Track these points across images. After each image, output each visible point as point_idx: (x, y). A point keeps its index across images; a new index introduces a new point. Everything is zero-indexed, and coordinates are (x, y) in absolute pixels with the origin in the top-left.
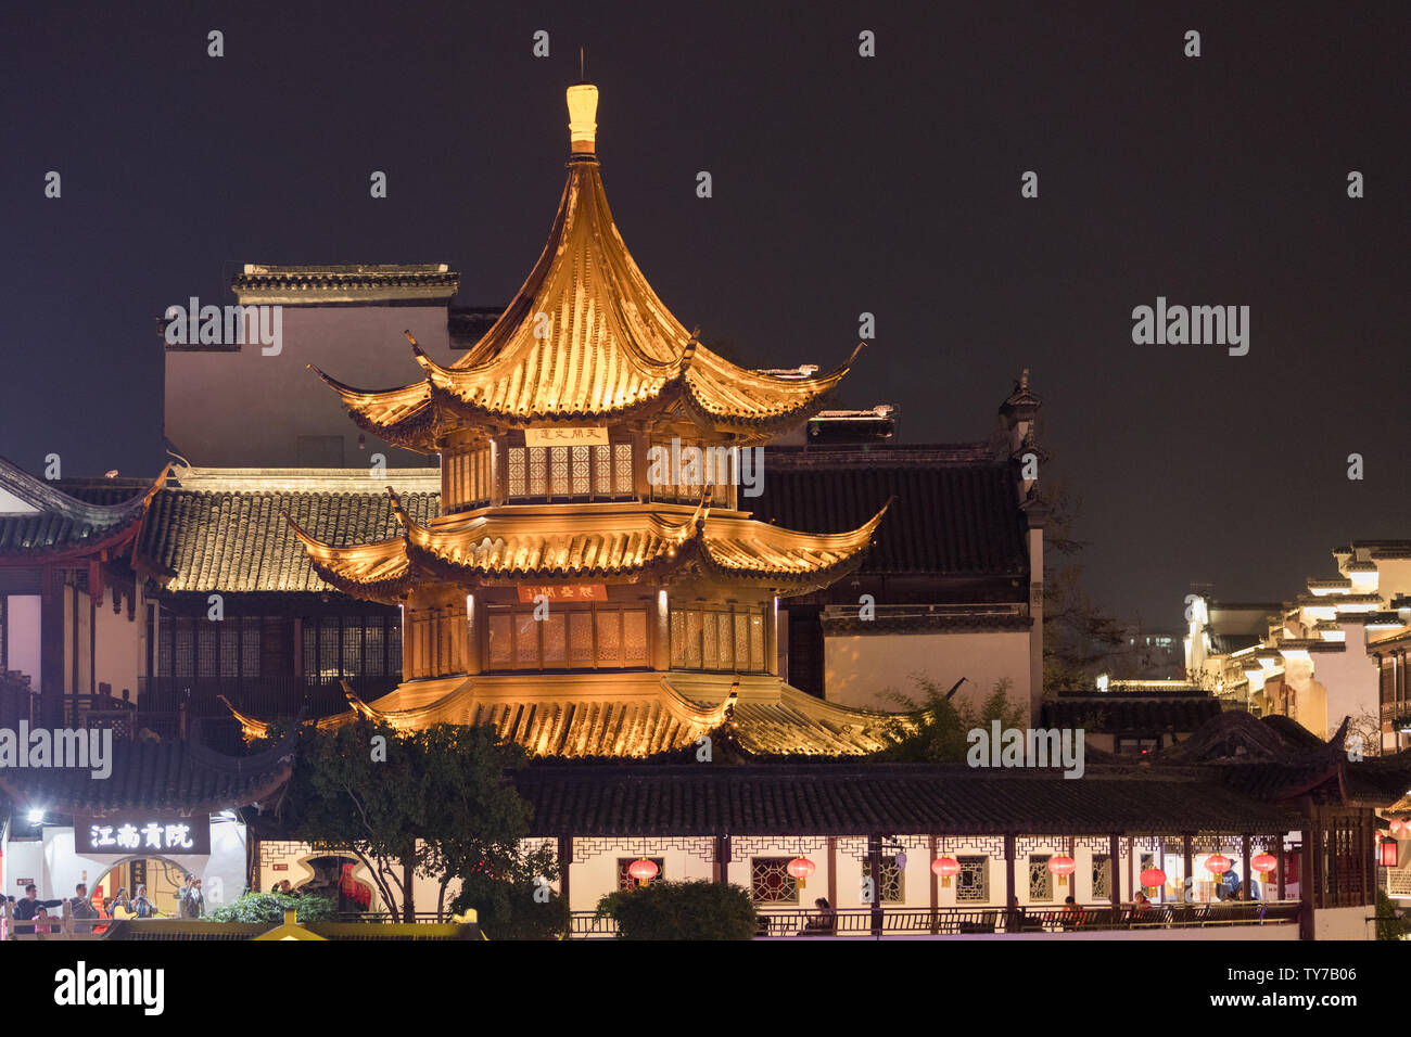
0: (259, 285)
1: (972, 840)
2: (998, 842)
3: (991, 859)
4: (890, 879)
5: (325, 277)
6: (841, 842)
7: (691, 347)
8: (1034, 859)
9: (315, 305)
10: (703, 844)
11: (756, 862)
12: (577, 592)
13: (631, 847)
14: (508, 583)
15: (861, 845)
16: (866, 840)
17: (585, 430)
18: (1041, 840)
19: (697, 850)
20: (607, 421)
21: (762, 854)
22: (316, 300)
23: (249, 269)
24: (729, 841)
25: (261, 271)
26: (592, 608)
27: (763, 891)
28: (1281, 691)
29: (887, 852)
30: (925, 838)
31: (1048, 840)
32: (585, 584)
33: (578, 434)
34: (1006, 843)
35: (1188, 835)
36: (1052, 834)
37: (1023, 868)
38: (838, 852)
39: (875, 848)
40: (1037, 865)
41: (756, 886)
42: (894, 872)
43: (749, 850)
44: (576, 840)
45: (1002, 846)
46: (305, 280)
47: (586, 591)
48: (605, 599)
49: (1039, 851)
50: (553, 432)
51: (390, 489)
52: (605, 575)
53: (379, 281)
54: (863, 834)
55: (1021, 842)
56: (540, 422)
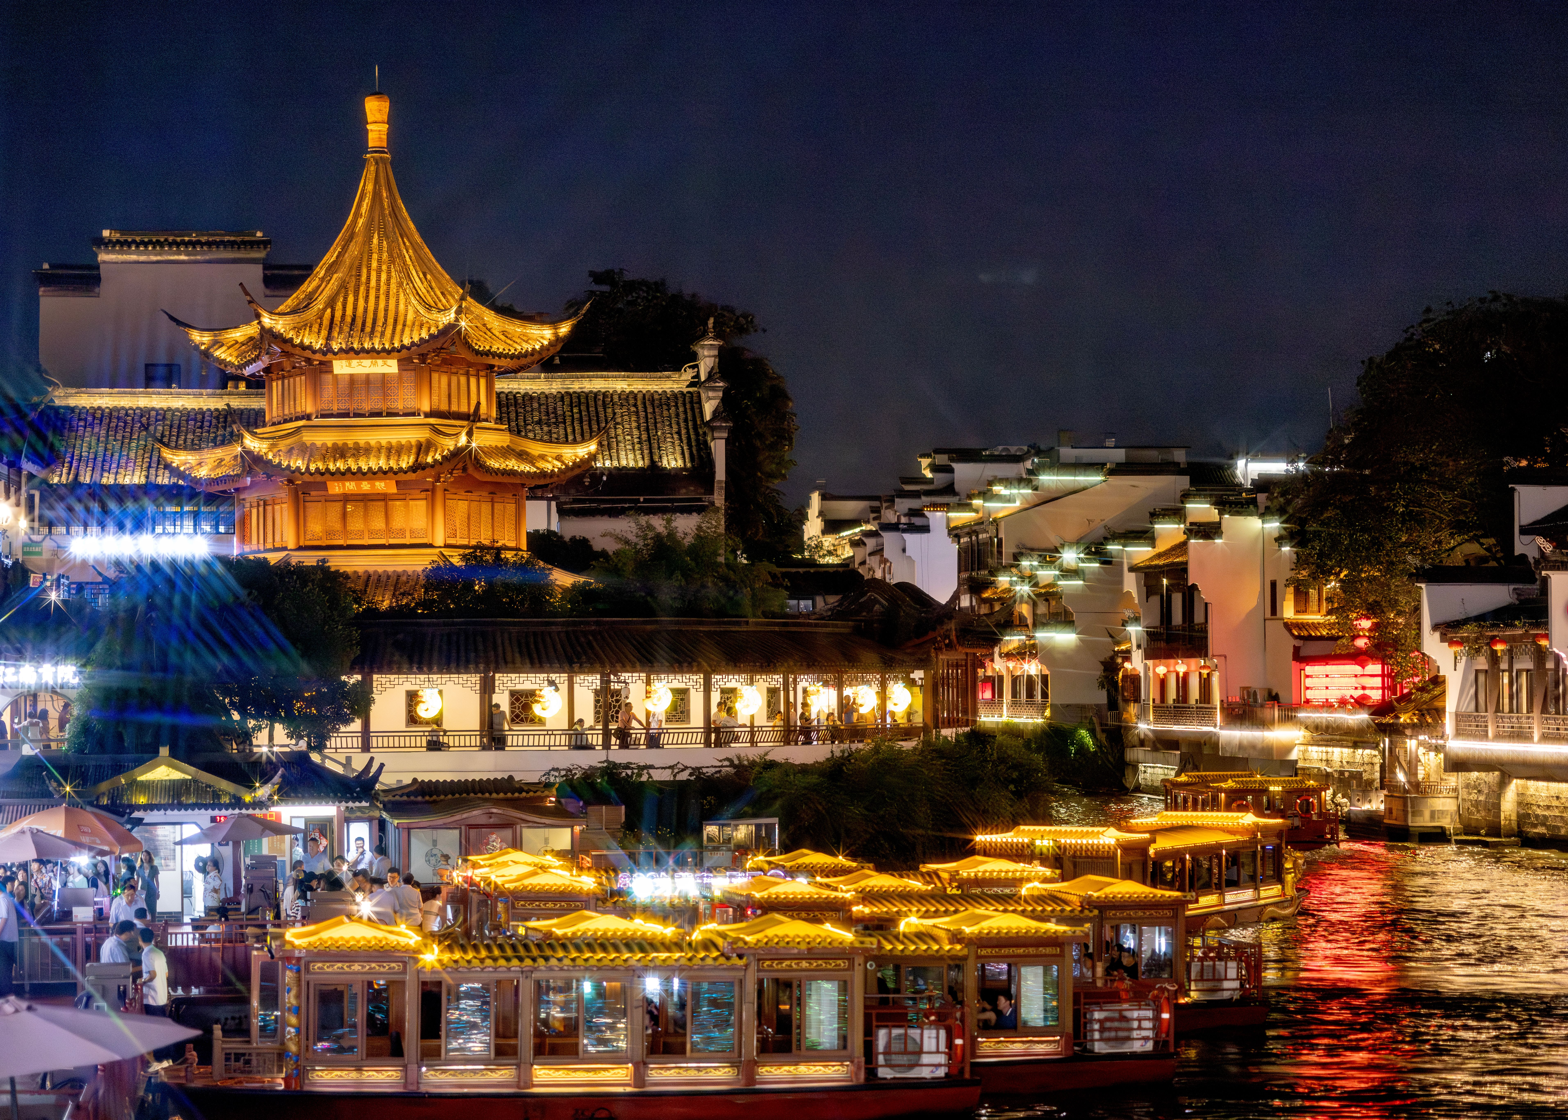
0: (114, 246)
1: (679, 677)
2: (699, 678)
3: (692, 691)
4: (615, 707)
5: (166, 240)
6: (578, 679)
7: (463, 298)
8: (723, 691)
9: (158, 262)
10: (473, 680)
11: (513, 693)
12: (373, 486)
13: (418, 682)
14: (319, 478)
15: (594, 680)
16: (598, 677)
17: (380, 362)
18: (731, 677)
19: (469, 684)
20: (396, 354)
21: (519, 687)
22: (159, 258)
23: (106, 233)
24: (494, 676)
25: (117, 236)
26: (384, 498)
27: (517, 716)
28: (881, 562)
29: (615, 686)
30: (643, 675)
31: (736, 677)
32: (380, 479)
33: (375, 364)
34: (704, 679)
35: (841, 673)
36: (739, 672)
37: (716, 697)
38: (576, 686)
39: (605, 682)
40: (726, 696)
41: (512, 712)
42: (617, 701)
43: (509, 684)
44: (375, 677)
45: (702, 681)
46: (150, 242)
47: (381, 486)
48: (395, 491)
49: (729, 685)
50: (354, 362)
51: (228, 405)
52: (395, 473)
53: (209, 244)
54: (597, 672)
55: (716, 678)
56: (344, 355)
